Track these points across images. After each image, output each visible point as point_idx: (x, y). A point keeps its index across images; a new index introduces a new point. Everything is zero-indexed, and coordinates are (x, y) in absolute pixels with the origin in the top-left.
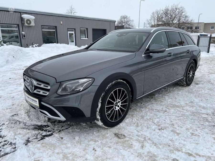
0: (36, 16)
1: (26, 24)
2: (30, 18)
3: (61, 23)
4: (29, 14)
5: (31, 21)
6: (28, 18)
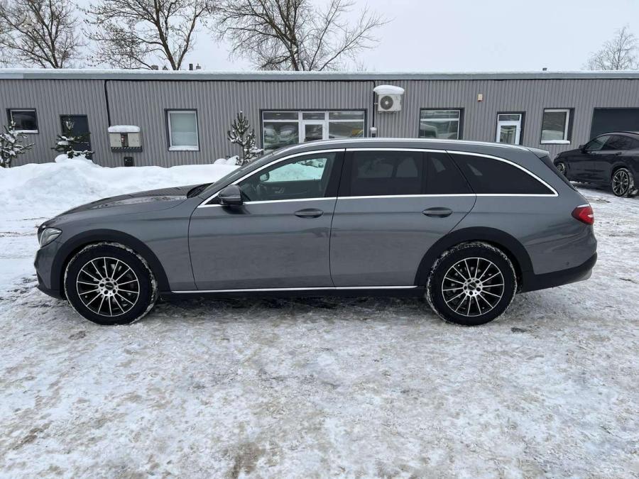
0: (407, 87)
1: (380, 109)
2: (393, 92)
3: (480, 97)
4: (395, 82)
5: (394, 99)
6: (387, 93)
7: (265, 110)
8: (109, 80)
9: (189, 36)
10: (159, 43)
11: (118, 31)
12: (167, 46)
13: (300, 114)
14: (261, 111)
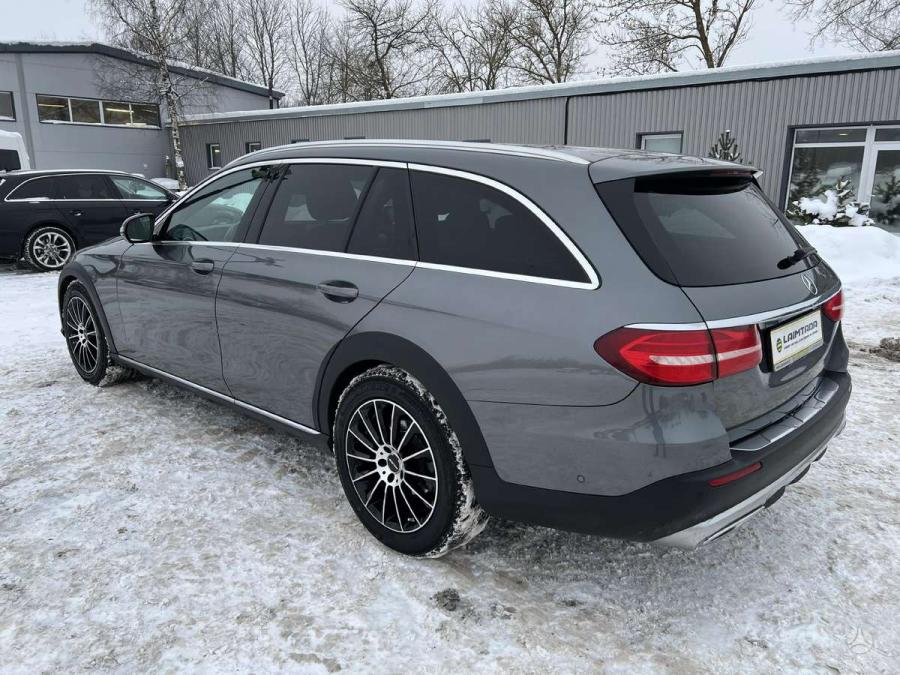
7: (801, 127)
8: (573, 96)
9: (740, 19)
10: (696, 37)
11: (646, 27)
12: (706, 38)
13: (871, 132)
14: (792, 130)
